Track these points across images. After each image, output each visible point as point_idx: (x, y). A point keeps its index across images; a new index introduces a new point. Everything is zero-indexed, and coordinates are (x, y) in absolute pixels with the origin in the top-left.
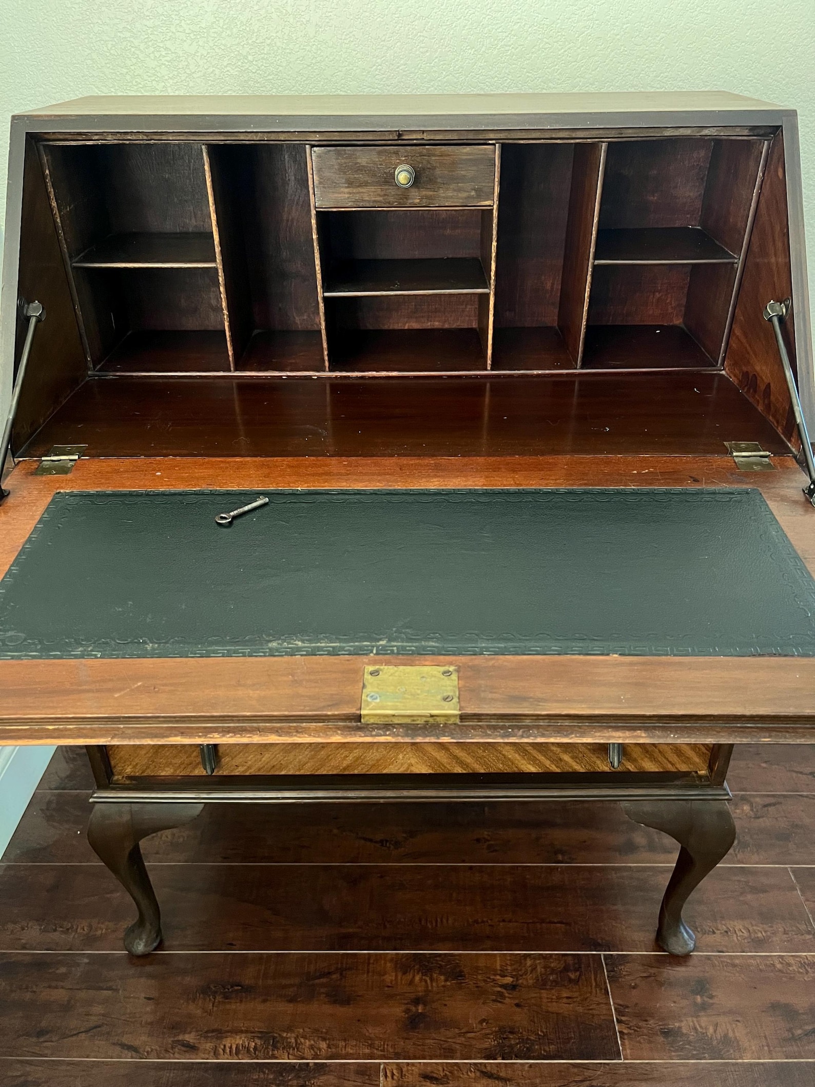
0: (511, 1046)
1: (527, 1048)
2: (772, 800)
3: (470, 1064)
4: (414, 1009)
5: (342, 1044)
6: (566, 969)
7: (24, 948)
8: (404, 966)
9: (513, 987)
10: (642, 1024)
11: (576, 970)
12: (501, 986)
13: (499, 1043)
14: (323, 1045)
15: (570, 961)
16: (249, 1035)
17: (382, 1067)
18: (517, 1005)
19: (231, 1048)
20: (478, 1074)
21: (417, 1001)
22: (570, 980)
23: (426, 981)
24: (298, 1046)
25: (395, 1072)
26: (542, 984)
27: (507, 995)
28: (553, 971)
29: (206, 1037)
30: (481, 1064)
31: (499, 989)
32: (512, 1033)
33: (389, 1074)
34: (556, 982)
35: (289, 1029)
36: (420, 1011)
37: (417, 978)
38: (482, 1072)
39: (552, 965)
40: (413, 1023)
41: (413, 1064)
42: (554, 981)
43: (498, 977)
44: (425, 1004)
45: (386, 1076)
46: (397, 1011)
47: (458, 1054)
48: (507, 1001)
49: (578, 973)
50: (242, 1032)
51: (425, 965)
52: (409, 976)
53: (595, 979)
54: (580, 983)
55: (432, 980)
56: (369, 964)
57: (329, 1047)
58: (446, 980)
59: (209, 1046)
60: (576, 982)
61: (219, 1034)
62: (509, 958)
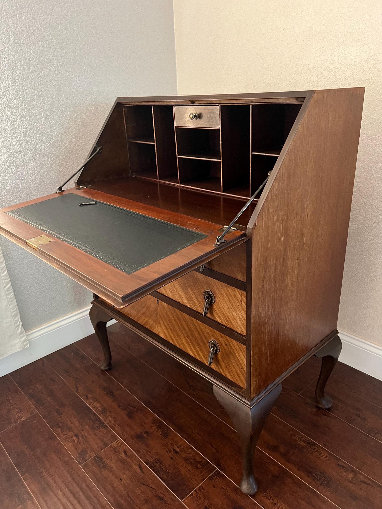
0: (155, 466)
1: (159, 471)
3: (139, 459)
4: (143, 433)
5: (117, 426)
6: (199, 462)
7: (84, 352)
8: (155, 421)
9: (177, 452)
10: (202, 498)
11: (202, 465)
12: (173, 449)
13: (153, 462)
14: (113, 422)
15: (204, 461)
16: (101, 406)
17: (119, 439)
18: (171, 458)
19: (94, 405)
20: (138, 464)
21: (146, 432)
22: (196, 466)
23: (155, 430)
24: (107, 418)
25: (120, 443)
26: (186, 459)
27: (172, 453)
28: (194, 459)
29: (93, 399)
30: (142, 462)
31: (172, 449)
32: (160, 463)
33: (118, 443)
34: (191, 463)
35: (110, 412)
36: (144, 435)
37: (154, 427)
38: (139, 464)
39: (196, 457)
40: (139, 437)
41: (126, 446)
42: (191, 462)
43: (176, 446)
44: (147, 435)
45: (116, 442)
46: (139, 431)
47: (139, 454)
48: (170, 454)
49: (201, 467)
50: (101, 404)
51: (160, 425)
52: (153, 425)
53: (204, 473)
54: (198, 470)
55: (157, 431)
56: (147, 413)
57: (113, 424)
58: (161, 434)
59: (91, 401)
60: (198, 468)
61: (96, 400)
62: (186, 444)
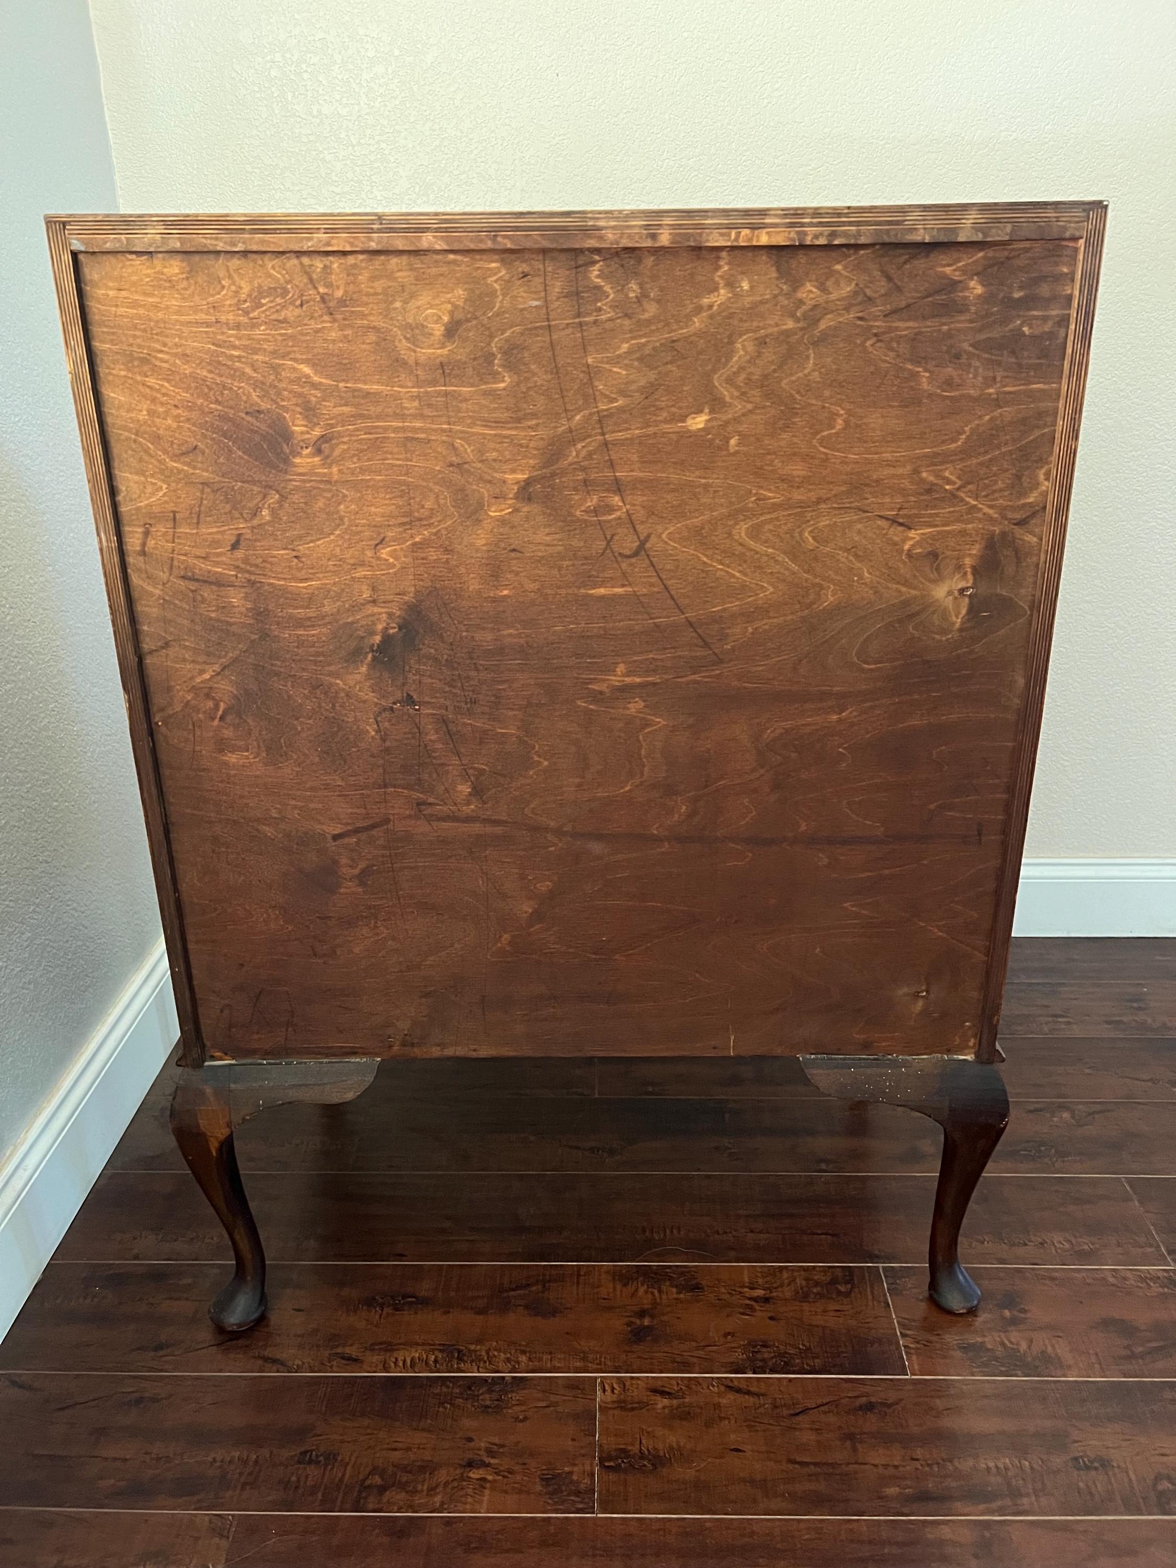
0: (764, 1360)
1: (785, 1363)
2: (1098, 1108)
3: (712, 1378)
4: (638, 1321)
5: (546, 1357)
6: (834, 1281)
7: (136, 1257)
8: (624, 1277)
9: (766, 1299)
10: (934, 1338)
11: (846, 1283)
12: (750, 1299)
13: (748, 1357)
14: (523, 1358)
15: (839, 1273)
16: (428, 1348)
17: (599, 1380)
18: (771, 1318)
19: (404, 1361)
20: (722, 1388)
21: (642, 1314)
22: (839, 1293)
23: (653, 1294)
24: (490, 1360)
25: (615, 1386)
26: (803, 1296)
27: (758, 1308)
28: (817, 1284)
29: (372, 1350)
30: (725, 1378)
31: (748, 1302)
32: (764, 1346)
33: (607, 1387)
34: (820, 1295)
35: (479, 1341)
36: (646, 1324)
37: (641, 1290)
38: (728, 1387)
39: (816, 1278)
40: (639, 1335)
41: (638, 1378)
42: (818, 1293)
43: (746, 1290)
44: (652, 1317)
45: (604, 1391)
46: (618, 1323)
47: (697, 1368)
48: (758, 1314)
49: (849, 1286)
50: (418, 1344)
51: (654, 1277)
52: (630, 1289)
53: (872, 1292)
54: (853, 1295)
55: (660, 1292)
56: (579, 1275)
57: (530, 1359)
58: (679, 1293)
59: (376, 1358)
60: (848, 1294)
61: (389, 1347)
62: (759, 1270)
